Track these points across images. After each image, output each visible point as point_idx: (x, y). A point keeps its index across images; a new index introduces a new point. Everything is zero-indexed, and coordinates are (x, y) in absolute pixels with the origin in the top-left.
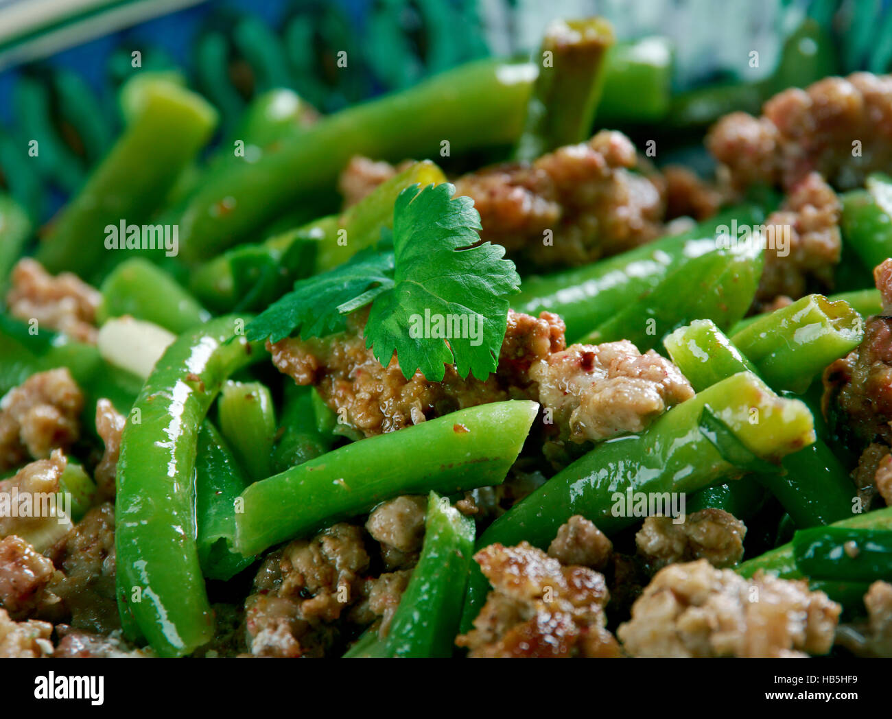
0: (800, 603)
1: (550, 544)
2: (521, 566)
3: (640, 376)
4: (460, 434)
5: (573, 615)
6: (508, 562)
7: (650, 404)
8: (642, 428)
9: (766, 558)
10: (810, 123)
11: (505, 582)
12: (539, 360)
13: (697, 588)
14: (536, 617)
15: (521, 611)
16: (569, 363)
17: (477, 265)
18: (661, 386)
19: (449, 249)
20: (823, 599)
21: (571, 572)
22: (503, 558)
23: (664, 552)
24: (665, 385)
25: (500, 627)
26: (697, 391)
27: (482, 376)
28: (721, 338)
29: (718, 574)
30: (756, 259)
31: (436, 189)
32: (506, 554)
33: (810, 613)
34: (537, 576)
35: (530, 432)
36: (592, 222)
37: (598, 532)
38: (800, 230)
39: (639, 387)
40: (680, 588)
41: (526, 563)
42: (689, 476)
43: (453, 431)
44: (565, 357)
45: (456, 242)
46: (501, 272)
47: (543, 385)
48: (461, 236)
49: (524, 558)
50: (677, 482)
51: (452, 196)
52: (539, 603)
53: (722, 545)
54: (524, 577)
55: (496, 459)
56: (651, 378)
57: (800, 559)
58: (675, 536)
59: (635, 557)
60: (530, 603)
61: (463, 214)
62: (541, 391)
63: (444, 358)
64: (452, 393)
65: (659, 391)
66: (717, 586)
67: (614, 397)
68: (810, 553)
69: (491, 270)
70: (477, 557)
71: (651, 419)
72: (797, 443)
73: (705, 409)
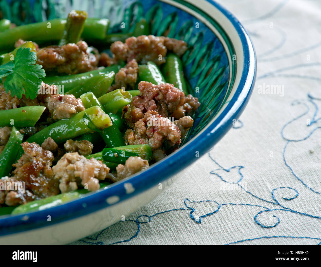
0: (99, 166)
1: (42, 144)
2: (32, 148)
3: (72, 104)
4: (24, 113)
5: (42, 162)
6: (29, 147)
7: (72, 111)
8: (70, 117)
9: (95, 154)
10: (136, 46)
11: (27, 151)
12: (48, 97)
13: (74, 159)
14: (33, 161)
15: (30, 159)
16: (56, 98)
17: (34, 70)
18: (76, 107)
19: (27, 65)
20: (105, 166)
21: (44, 151)
22: (28, 145)
23: (70, 149)
24: (77, 107)
25: (24, 163)
26: (85, 109)
27: (33, 99)
28: (95, 97)
29: (80, 156)
30: (111, 78)
31: (26, 49)
32: (29, 144)
33: (101, 169)
34: (35, 151)
35: (42, 114)
36: (74, 63)
37: (54, 142)
38: (127, 73)
39: (70, 106)
40: (69, 158)
41: (33, 147)
42: (80, 130)
43: (22, 112)
44: (55, 97)
45: (30, 63)
46: (40, 72)
47: (49, 103)
48: (31, 62)
49: (33, 146)
50: (77, 132)
51: (30, 51)
52: (35, 158)
53: (85, 150)
54: (32, 151)
55: (32, 120)
56: (74, 105)
57: (103, 156)
58: (74, 146)
59: (64, 150)
60: (32, 158)
61: (32, 56)
62: (48, 105)
63: (22, 93)
64: (25, 102)
65: (75, 108)
66: (79, 159)
67: (63, 108)
68: (106, 155)
69: (38, 71)
70: (21, 144)
71: (72, 115)
72: (107, 125)
73: (85, 113)
